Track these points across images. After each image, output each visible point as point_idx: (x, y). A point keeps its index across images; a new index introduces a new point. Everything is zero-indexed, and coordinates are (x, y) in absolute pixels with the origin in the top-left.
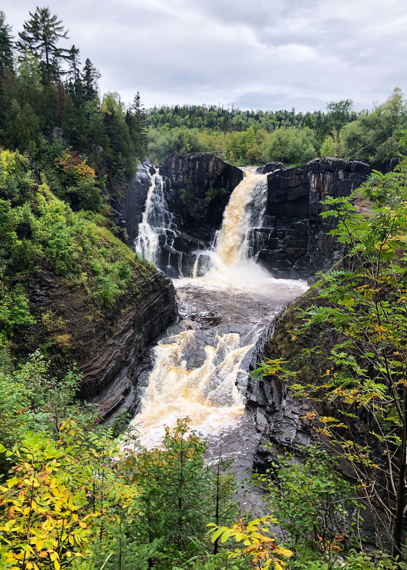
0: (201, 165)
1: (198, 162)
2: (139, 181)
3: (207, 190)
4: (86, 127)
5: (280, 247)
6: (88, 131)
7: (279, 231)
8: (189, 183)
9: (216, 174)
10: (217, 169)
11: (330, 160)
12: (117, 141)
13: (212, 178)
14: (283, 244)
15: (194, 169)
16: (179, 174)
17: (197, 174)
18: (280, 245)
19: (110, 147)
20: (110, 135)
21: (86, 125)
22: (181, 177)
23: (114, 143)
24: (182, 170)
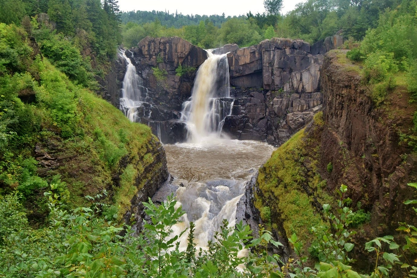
0: (171, 47)
1: (168, 44)
2: (118, 61)
3: (177, 68)
4: (70, 13)
5: (243, 113)
6: (72, 16)
7: (240, 100)
8: (161, 62)
9: (184, 54)
10: (185, 50)
11: (278, 40)
12: (98, 26)
13: (181, 58)
14: (245, 110)
15: (165, 50)
16: (152, 55)
17: (168, 55)
18: (242, 111)
19: (93, 30)
20: (92, 20)
21: (70, 11)
22: (154, 57)
23: (95, 27)
24: (154, 51)
